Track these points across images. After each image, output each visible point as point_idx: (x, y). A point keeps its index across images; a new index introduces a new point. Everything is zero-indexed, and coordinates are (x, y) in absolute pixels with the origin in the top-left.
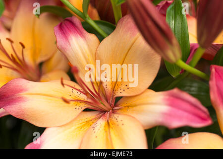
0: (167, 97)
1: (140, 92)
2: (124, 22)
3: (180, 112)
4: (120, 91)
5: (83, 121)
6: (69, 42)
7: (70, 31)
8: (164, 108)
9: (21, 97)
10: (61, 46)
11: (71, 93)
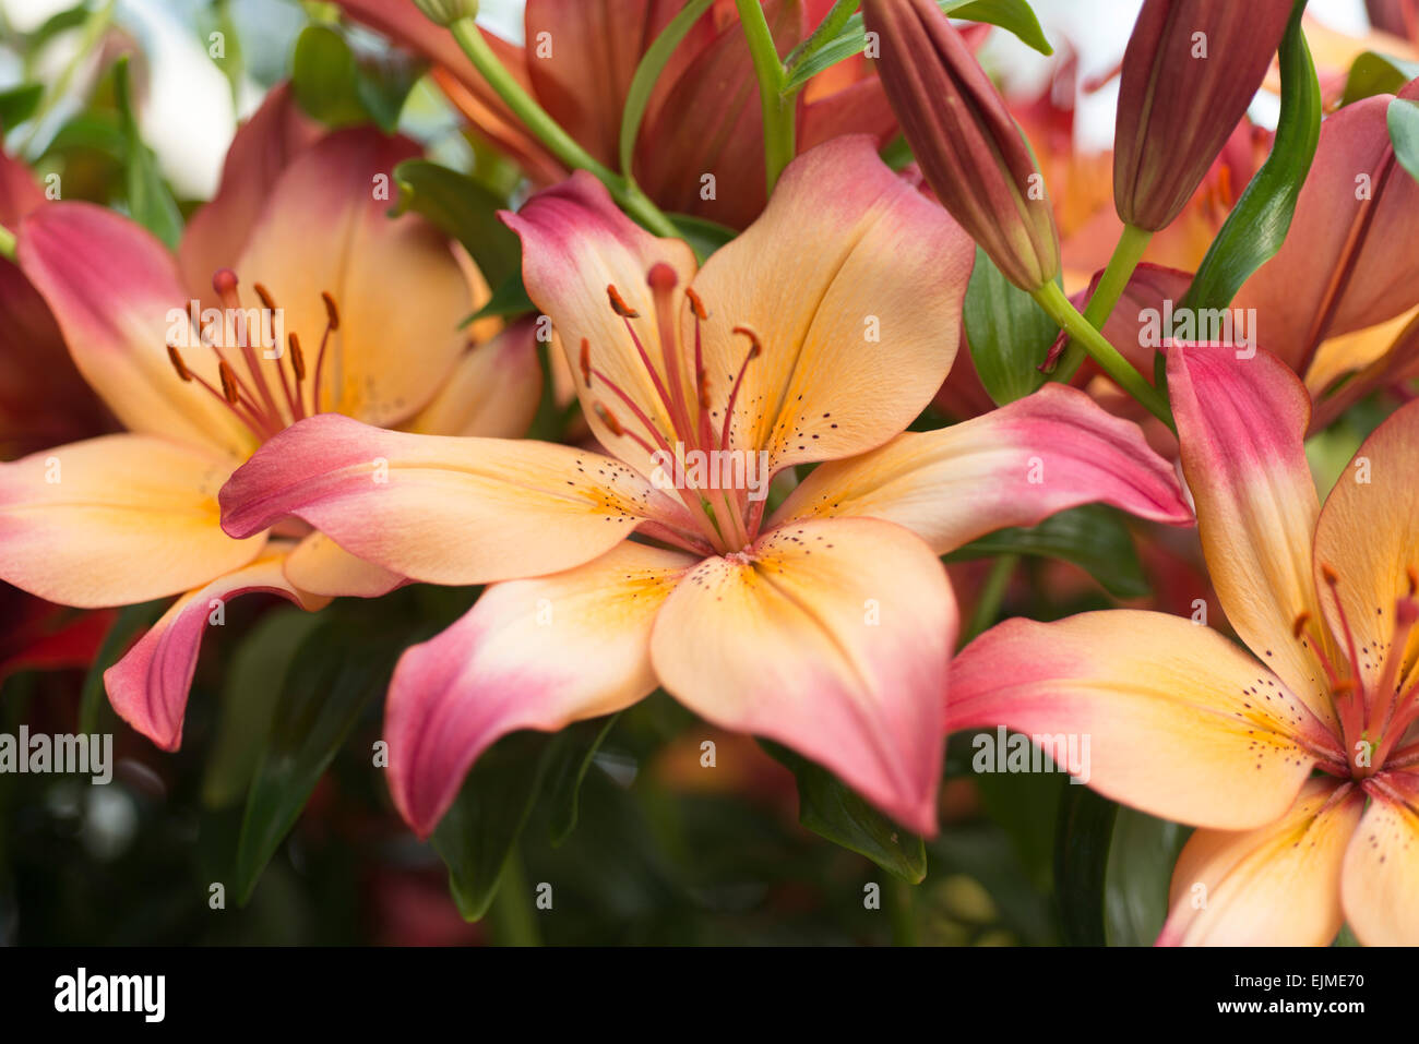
0: (1013, 421)
1: (884, 437)
2: (807, 173)
3: (1071, 466)
4: (795, 442)
5: (636, 577)
6: (571, 257)
7: (573, 222)
8: (1007, 457)
9: (358, 479)
10: (539, 271)
11: (575, 476)
